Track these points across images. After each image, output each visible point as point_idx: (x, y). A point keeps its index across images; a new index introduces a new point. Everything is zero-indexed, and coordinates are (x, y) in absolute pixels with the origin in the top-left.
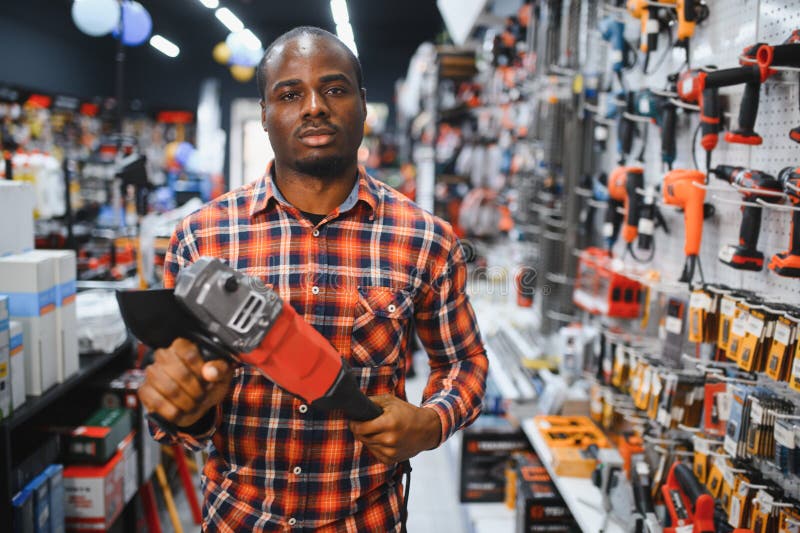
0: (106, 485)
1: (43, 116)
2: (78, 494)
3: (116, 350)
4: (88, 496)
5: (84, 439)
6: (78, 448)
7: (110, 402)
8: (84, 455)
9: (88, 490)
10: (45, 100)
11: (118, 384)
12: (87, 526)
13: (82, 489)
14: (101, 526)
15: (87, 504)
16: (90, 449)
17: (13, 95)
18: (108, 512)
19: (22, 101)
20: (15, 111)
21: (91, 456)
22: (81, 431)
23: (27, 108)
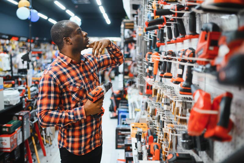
0: (10, 139)
1: (16, 43)
2: (3, 141)
3: (16, 104)
4: (6, 142)
5: (5, 127)
6: (4, 129)
7: (15, 118)
8: (5, 131)
9: (6, 140)
10: (17, 39)
11: (17, 114)
12: (5, 150)
13: (4, 140)
14: (9, 150)
15: (6, 144)
16: (7, 130)
17: (7, 37)
18: (11, 147)
19: (9, 39)
20: (7, 42)
21: (7, 132)
22: (5, 125)
23: (11, 41)
